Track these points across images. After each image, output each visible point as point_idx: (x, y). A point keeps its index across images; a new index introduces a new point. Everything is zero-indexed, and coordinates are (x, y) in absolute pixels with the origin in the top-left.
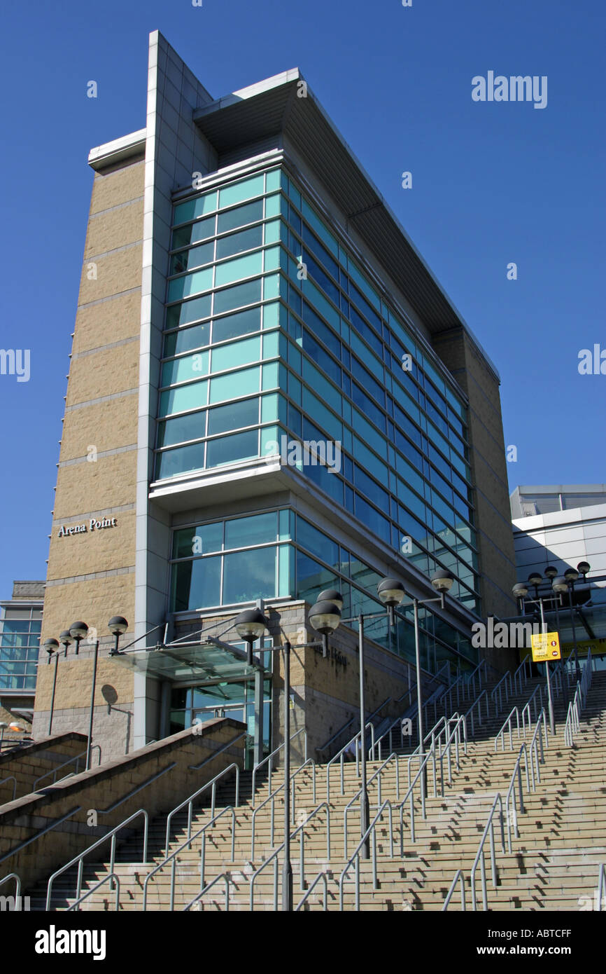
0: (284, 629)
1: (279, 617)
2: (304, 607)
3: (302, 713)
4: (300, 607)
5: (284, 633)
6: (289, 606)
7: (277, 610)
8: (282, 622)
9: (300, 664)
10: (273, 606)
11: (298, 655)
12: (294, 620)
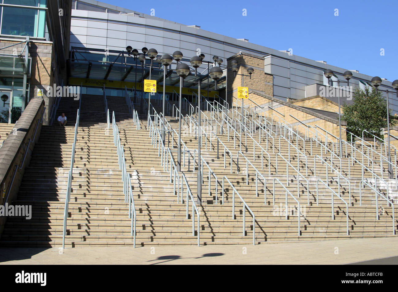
0: (39, 54)
1: (37, 48)
2: (52, 45)
3: (47, 99)
4: (50, 45)
5: (39, 57)
6: (43, 43)
7: (35, 44)
8: (38, 50)
9: (48, 74)
10: (34, 41)
11: (47, 69)
12: (46, 51)
